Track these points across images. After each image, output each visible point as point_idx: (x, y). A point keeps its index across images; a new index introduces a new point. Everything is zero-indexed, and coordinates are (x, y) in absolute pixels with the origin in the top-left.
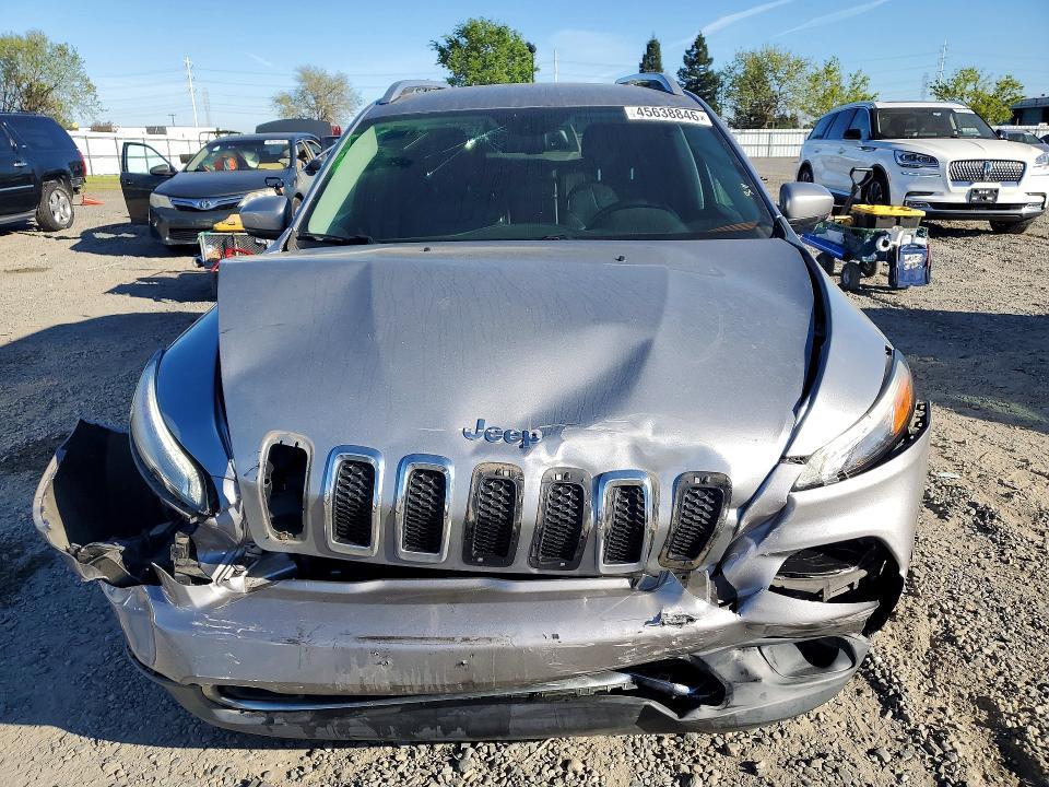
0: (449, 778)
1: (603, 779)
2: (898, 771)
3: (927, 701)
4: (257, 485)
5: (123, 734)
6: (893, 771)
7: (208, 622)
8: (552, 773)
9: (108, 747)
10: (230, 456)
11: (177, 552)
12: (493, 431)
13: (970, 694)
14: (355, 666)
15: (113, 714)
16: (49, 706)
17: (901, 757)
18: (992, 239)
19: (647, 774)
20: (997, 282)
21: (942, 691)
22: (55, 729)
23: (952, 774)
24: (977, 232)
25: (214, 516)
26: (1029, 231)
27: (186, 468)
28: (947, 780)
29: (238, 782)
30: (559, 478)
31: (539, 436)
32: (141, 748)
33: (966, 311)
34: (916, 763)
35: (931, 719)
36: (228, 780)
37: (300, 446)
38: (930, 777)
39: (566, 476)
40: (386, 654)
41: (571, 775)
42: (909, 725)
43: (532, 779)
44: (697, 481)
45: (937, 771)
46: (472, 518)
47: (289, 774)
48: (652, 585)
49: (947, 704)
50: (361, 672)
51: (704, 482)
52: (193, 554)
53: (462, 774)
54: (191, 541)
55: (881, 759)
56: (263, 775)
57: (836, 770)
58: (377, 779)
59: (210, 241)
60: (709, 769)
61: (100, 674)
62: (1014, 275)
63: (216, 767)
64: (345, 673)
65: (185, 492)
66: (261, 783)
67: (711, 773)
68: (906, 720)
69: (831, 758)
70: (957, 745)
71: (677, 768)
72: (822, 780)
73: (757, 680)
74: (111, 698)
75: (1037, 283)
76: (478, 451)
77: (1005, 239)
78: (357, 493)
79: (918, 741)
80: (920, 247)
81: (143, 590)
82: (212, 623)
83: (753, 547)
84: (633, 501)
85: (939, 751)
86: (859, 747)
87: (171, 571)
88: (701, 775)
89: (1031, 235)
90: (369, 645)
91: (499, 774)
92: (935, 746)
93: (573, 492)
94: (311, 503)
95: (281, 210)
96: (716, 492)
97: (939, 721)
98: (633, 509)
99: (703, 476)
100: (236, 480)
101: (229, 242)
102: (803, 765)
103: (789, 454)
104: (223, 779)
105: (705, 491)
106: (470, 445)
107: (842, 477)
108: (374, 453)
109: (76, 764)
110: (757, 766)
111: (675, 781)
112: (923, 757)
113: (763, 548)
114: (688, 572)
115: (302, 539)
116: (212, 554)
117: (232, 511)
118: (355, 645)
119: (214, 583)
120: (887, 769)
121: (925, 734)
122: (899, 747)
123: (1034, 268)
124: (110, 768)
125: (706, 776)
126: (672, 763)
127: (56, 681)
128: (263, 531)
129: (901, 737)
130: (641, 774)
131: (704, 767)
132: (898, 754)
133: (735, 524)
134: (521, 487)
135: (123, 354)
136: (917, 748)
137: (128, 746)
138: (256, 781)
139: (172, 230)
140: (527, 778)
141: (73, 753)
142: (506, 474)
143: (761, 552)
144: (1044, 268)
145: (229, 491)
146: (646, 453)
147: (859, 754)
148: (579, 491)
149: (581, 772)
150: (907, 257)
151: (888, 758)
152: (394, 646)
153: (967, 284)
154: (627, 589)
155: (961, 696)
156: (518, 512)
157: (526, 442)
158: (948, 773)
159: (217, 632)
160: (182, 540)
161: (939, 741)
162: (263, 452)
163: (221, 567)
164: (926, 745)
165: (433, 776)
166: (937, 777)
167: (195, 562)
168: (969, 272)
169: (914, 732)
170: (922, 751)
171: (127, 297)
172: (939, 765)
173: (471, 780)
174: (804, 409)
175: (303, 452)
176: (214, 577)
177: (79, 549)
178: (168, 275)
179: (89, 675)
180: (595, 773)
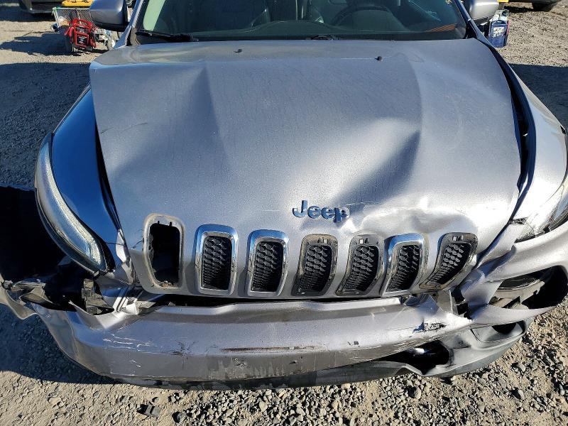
0: (270, 397)
1: (363, 393)
2: (531, 378)
3: (541, 330)
4: (143, 254)
5: (59, 376)
6: (528, 378)
7: (115, 339)
8: (332, 390)
9: (50, 386)
10: (118, 227)
11: (86, 293)
12: (314, 209)
13: (564, 324)
14: (222, 367)
15: (49, 361)
16: (5, 356)
17: (531, 368)
18: (534, 15)
19: (389, 388)
20: (542, 45)
21: (548, 323)
22: (13, 374)
23: (562, 379)
24: (525, 10)
25: (111, 271)
26: (553, 10)
27: (86, 237)
28: (559, 382)
29: (139, 406)
30: (362, 242)
31: (347, 212)
32: (72, 385)
33: (527, 64)
34: (540, 371)
35: (544, 342)
36: (132, 406)
37: (173, 225)
38: (549, 380)
39: (366, 241)
40: (243, 359)
41: (344, 391)
42: (533, 346)
43: (321, 396)
44: (455, 239)
45: (552, 376)
46: (301, 272)
47: (170, 398)
48: (415, 302)
49: (551, 330)
50: (226, 370)
51: (459, 239)
52: (97, 290)
53: (278, 394)
54: (95, 284)
55: (520, 370)
56: (153, 400)
57: (496, 379)
58: (226, 400)
59: (61, 14)
60: (424, 382)
61: (37, 333)
62: (549, 39)
63: (123, 397)
64: (215, 371)
65: (88, 254)
66: (153, 407)
67: (425, 385)
68: (531, 343)
69: (492, 371)
70: (562, 359)
71: (405, 382)
72: (490, 386)
73: (468, 346)
74: (47, 349)
75: (562, 45)
76: (305, 226)
77: (541, 15)
78: (219, 258)
79: (539, 357)
80: (503, 22)
81: (64, 315)
82: (118, 340)
83: (483, 276)
84: (411, 254)
85: (552, 364)
86: (507, 362)
87: (83, 306)
88: (419, 386)
89: (554, 13)
90: (231, 354)
91: (300, 393)
92: (549, 360)
93: (371, 251)
94: (185, 266)
95: (120, 9)
96: (467, 245)
97: (549, 342)
98: (410, 259)
99: (458, 236)
100: (125, 245)
101: (73, 14)
102: (478, 377)
103: (515, 218)
104: (129, 405)
105: (459, 245)
106: (298, 222)
107: (546, 230)
108: (229, 229)
109: (30, 399)
110: (452, 379)
111: (405, 392)
112: (543, 367)
113: (490, 278)
114: (437, 291)
115: (178, 286)
116: (111, 290)
117: (125, 267)
118: (222, 354)
119: (115, 311)
120: (525, 377)
121: (543, 352)
122: (529, 361)
123: (559, 35)
124: (54, 401)
125: (422, 387)
126: (401, 379)
127: (8, 338)
128: (149, 281)
129: (529, 355)
130: (385, 388)
131: (420, 381)
132: (529, 366)
133: (474, 264)
134: (336, 250)
135: (14, 94)
136: (539, 362)
137: (62, 385)
138: (150, 406)
139: (33, 3)
140: (318, 395)
141: (28, 391)
142: (325, 241)
143: (488, 280)
144: (565, 35)
145: (121, 254)
146: (422, 222)
147: (507, 367)
148: (375, 251)
149: (349, 390)
150: (495, 29)
151: (524, 370)
152: (248, 354)
153: (525, 45)
154: (397, 305)
155: (559, 325)
156: (333, 267)
157: (338, 217)
158: (559, 378)
159: (122, 347)
160: (89, 284)
161: (552, 357)
162: (146, 230)
163: (119, 299)
164: (544, 359)
165: (260, 396)
166: (553, 380)
167: (99, 296)
168: (525, 37)
169: (536, 351)
170: (542, 364)
171: (10, 51)
172: (554, 372)
173: (284, 398)
174: (525, 184)
175: (176, 229)
176: (115, 307)
177: (11, 285)
178: (35, 35)
179: (29, 333)
180: (358, 390)
